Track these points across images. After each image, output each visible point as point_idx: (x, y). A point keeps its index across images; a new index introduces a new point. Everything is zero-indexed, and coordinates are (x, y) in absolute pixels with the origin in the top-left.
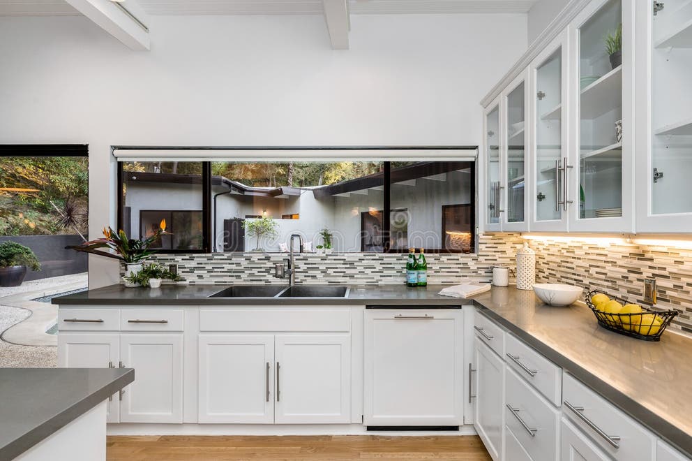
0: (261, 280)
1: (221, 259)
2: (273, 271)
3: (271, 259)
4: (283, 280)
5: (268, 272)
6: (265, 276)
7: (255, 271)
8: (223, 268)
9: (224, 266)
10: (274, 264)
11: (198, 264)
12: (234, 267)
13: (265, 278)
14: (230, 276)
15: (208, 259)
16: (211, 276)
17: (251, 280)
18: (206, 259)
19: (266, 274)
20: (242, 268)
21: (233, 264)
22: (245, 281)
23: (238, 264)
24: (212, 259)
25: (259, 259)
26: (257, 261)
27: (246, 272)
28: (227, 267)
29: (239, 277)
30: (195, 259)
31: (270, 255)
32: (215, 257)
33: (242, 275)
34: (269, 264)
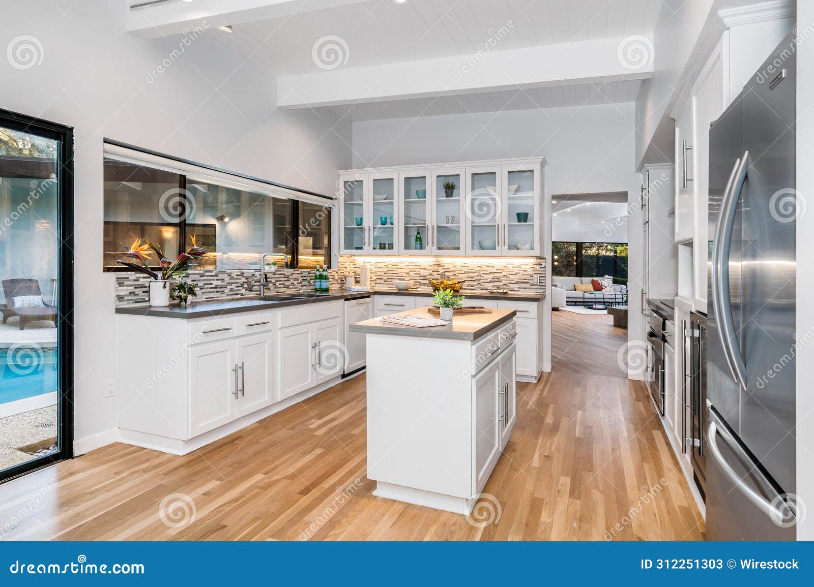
0: (238, 294)
1: (210, 276)
2: (245, 286)
3: (245, 275)
4: (252, 293)
5: (242, 286)
6: (240, 290)
7: (234, 286)
8: (212, 284)
9: (212, 282)
10: (246, 279)
11: (192, 281)
12: (219, 283)
13: (241, 292)
14: (217, 292)
15: (201, 276)
16: (202, 293)
17: (232, 295)
18: (199, 276)
19: (241, 288)
20: (225, 283)
21: (218, 280)
22: (227, 295)
23: (223, 280)
24: (203, 276)
25: (237, 275)
26: (235, 277)
27: (228, 287)
28: (215, 283)
29: (223, 292)
30: (190, 276)
31: (244, 271)
32: (207, 274)
33: (226, 291)
34: (244, 280)
